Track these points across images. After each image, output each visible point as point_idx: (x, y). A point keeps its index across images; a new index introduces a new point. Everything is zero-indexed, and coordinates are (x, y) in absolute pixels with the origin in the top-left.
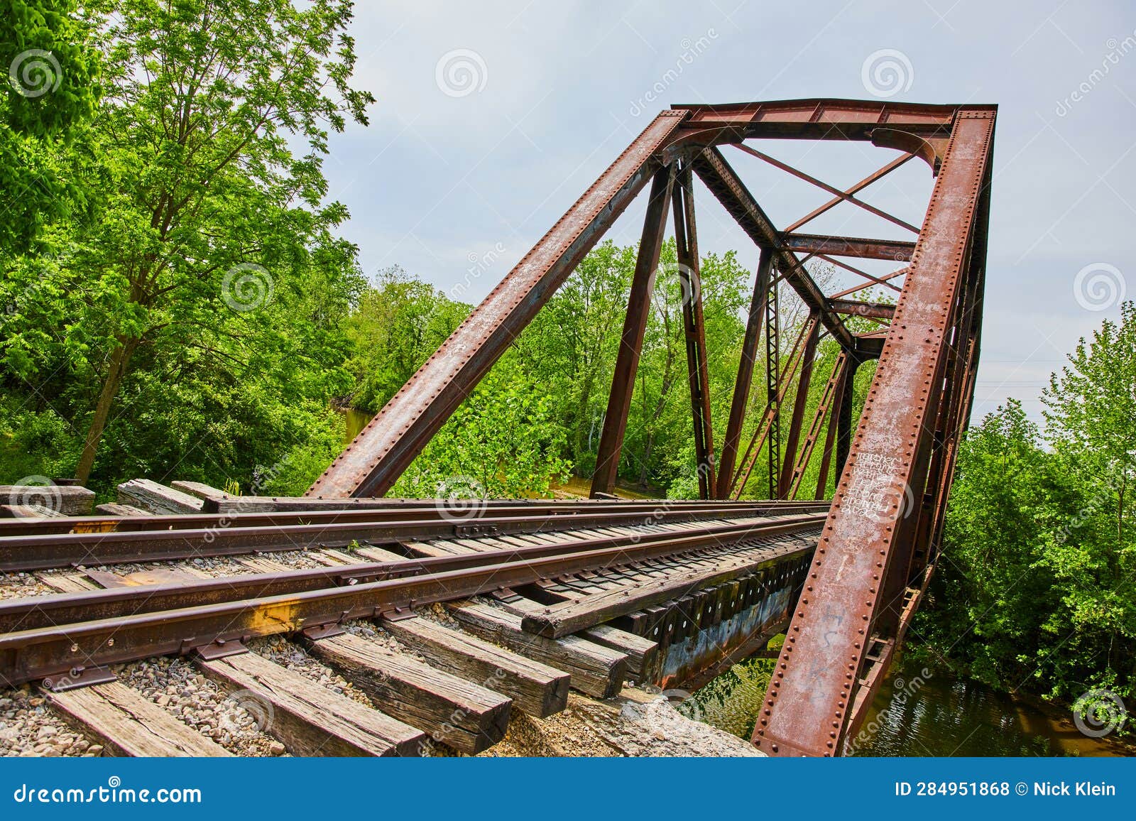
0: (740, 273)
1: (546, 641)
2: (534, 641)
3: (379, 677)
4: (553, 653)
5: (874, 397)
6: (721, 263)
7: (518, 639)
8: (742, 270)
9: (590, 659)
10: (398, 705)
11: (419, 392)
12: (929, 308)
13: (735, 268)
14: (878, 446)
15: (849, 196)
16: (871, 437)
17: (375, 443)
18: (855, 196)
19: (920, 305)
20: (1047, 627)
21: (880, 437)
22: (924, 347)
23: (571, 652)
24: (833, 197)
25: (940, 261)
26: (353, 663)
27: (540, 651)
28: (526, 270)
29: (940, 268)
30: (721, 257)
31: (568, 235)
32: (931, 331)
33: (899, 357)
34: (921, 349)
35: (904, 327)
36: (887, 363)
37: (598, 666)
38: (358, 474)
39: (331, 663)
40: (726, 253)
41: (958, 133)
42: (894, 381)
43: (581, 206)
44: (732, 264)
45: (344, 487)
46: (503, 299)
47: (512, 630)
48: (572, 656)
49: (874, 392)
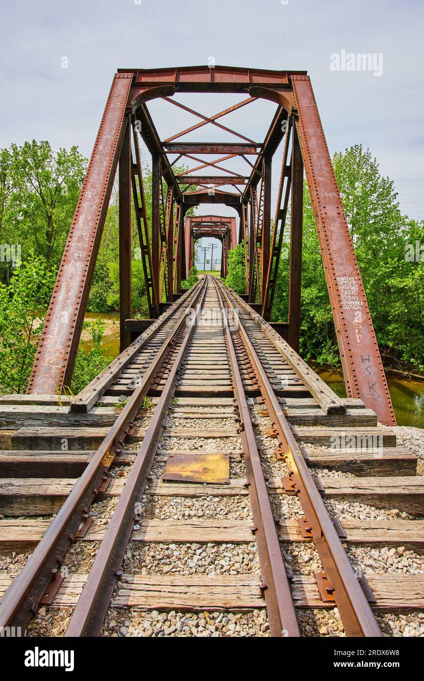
0: (82, 160)
1: (342, 416)
2: (336, 418)
3: (356, 462)
4: (347, 420)
5: (329, 247)
6: (69, 154)
7: (326, 420)
8: (83, 158)
9: (367, 416)
10: (370, 471)
11: (68, 291)
12: (330, 195)
13: (78, 157)
14: (343, 272)
15: (212, 121)
16: (338, 268)
17: (59, 331)
18: (215, 121)
19: (326, 194)
20: (302, 328)
21: (342, 268)
22: (339, 217)
23: (356, 417)
24: (202, 120)
25: (323, 168)
26: (338, 462)
27: (340, 422)
28: (90, 196)
29: (325, 172)
30: (69, 151)
31: (104, 169)
32: (338, 208)
33: (330, 224)
34: (338, 218)
35: (324, 207)
36: (326, 227)
37: (371, 418)
38: (62, 354)
39: (325, 466)
40: (72, 147)
41: (297, 90)
42: (334, 237)
43: (101, 147)
44: (76, 154)
45: (58, 364)
46: (86, 218)
47: (322, 416)
48: (357, 418)
49: (328, 245)
